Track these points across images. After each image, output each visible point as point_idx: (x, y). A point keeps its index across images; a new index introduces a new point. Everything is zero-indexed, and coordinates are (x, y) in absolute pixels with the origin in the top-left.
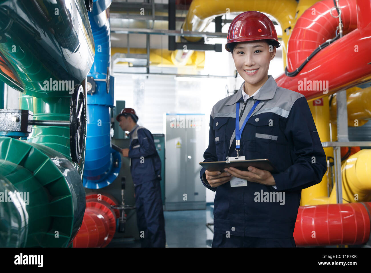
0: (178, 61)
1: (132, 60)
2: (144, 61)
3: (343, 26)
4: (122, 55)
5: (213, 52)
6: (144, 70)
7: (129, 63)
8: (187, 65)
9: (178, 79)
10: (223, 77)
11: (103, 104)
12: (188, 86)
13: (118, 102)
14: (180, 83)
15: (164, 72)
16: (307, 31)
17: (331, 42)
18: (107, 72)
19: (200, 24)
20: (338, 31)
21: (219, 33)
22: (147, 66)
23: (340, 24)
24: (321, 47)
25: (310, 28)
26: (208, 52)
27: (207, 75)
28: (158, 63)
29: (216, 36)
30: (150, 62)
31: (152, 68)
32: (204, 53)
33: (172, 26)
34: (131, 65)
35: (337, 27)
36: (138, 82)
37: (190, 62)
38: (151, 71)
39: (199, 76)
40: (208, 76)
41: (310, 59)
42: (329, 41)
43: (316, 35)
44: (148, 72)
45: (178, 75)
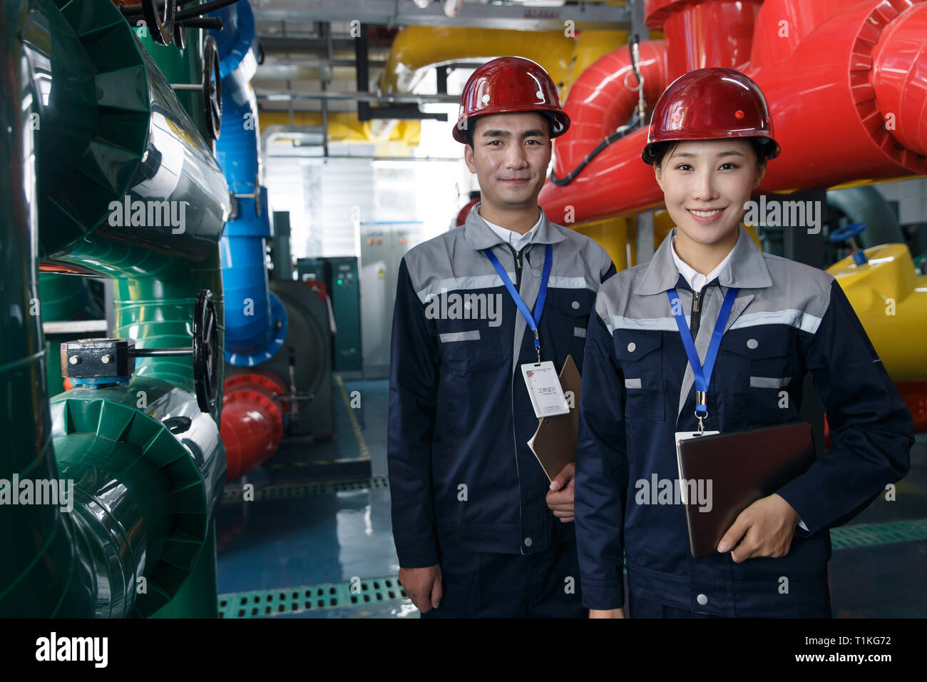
0: (377, 135)
1: (299, 137)
2: (319, 138)
3: (646, 105)
4: (277, 127)
5: (434, 122)
6: (320, 151)
7: (293, 141)
8: (391, 139)
9: (377, 165)
10: (452, 160)
11: (252, 233)
12: (393, 174)
13: (277, 215)
14: (381, 170)
15: (353, 153)
16: (586, 107)
17: (627, 132)
19: (409, 78)
20: (638, 114)
21: (442, 96)
22: (324, 144)
23: (641, 101)
24: (609, 139)
25: (593, 102)
26: (424, 122)
27: (425, 156)
28: (341, 139)
29: (436, 100)
30: (329, 137)
31: (333, 147)
32: (420, 123)
33: (362, 84)
34: (297, 143)
35: (636, 108)
36: (309, 170)
37: (396, 134)
38: (331, 152)
39: (411, 159)
40: (428, 158)
41: (591, 159)
42: (622, 129)
43: (600, 114)
44: (326, 155)
45: (376, 159)
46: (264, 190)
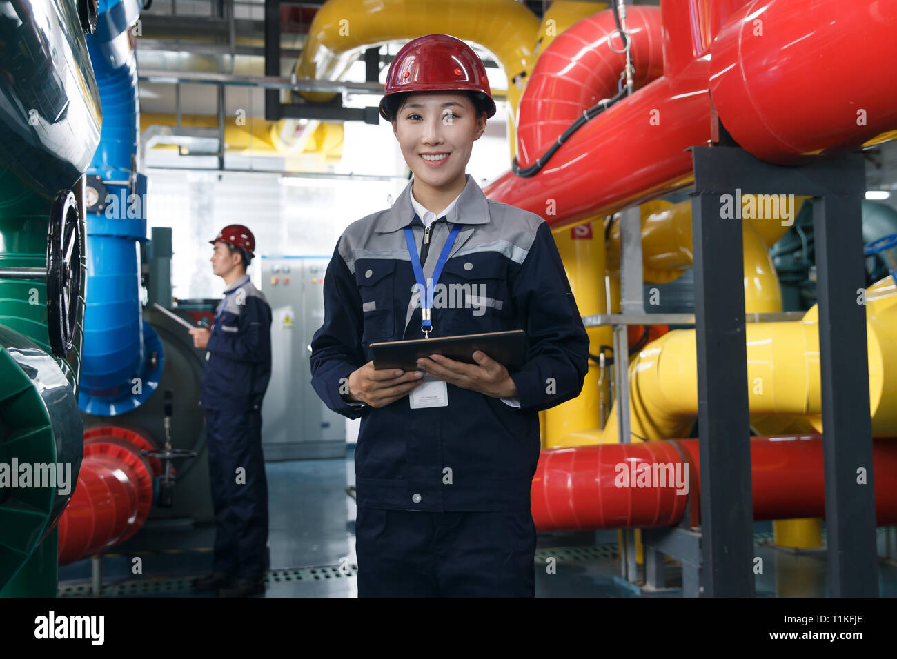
0: (287, 143)
1: (188, 141)
2: (213, 144)
3: (633, 71)
4: (164, 129)
5: (361, 125)
6: (213, 162)
7: (180, 148)
8: (306, 151)
9: (287, 182)
10: (382, 178)
11: (124, 233)
12: (307, 196)
13: (155, 230)
14: (291, 190)
15: (255, 167)
16: (560, 80)
17: (609, 105)
18: (132, 166)
19: (332, 64)
20: (624, 82)
21: (372, 85)
22: (220, 154)
23: (628, 66)
24: (588, 114)
25: (566, 75)
26: (349, 125)
27: (349, 173)
28: (242, 148)
29: (367, 91)
30: (226, 145)
31: (230, 159)
32: (342, 126)
33: (272, 69)
34: (185, 151)
35: (623, 74)
36: (199, 189)
37: (312, 145)
38: (227, 165)
39: (330, 175)
40: (351, 175)
41: (565, 140)
42: (604, 102)
43: (576, 89)
44: (221, 167)
45: (286, 174)
46: (142, 180)
